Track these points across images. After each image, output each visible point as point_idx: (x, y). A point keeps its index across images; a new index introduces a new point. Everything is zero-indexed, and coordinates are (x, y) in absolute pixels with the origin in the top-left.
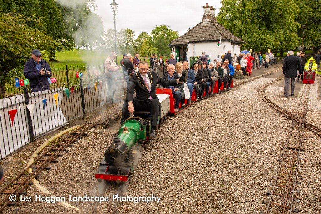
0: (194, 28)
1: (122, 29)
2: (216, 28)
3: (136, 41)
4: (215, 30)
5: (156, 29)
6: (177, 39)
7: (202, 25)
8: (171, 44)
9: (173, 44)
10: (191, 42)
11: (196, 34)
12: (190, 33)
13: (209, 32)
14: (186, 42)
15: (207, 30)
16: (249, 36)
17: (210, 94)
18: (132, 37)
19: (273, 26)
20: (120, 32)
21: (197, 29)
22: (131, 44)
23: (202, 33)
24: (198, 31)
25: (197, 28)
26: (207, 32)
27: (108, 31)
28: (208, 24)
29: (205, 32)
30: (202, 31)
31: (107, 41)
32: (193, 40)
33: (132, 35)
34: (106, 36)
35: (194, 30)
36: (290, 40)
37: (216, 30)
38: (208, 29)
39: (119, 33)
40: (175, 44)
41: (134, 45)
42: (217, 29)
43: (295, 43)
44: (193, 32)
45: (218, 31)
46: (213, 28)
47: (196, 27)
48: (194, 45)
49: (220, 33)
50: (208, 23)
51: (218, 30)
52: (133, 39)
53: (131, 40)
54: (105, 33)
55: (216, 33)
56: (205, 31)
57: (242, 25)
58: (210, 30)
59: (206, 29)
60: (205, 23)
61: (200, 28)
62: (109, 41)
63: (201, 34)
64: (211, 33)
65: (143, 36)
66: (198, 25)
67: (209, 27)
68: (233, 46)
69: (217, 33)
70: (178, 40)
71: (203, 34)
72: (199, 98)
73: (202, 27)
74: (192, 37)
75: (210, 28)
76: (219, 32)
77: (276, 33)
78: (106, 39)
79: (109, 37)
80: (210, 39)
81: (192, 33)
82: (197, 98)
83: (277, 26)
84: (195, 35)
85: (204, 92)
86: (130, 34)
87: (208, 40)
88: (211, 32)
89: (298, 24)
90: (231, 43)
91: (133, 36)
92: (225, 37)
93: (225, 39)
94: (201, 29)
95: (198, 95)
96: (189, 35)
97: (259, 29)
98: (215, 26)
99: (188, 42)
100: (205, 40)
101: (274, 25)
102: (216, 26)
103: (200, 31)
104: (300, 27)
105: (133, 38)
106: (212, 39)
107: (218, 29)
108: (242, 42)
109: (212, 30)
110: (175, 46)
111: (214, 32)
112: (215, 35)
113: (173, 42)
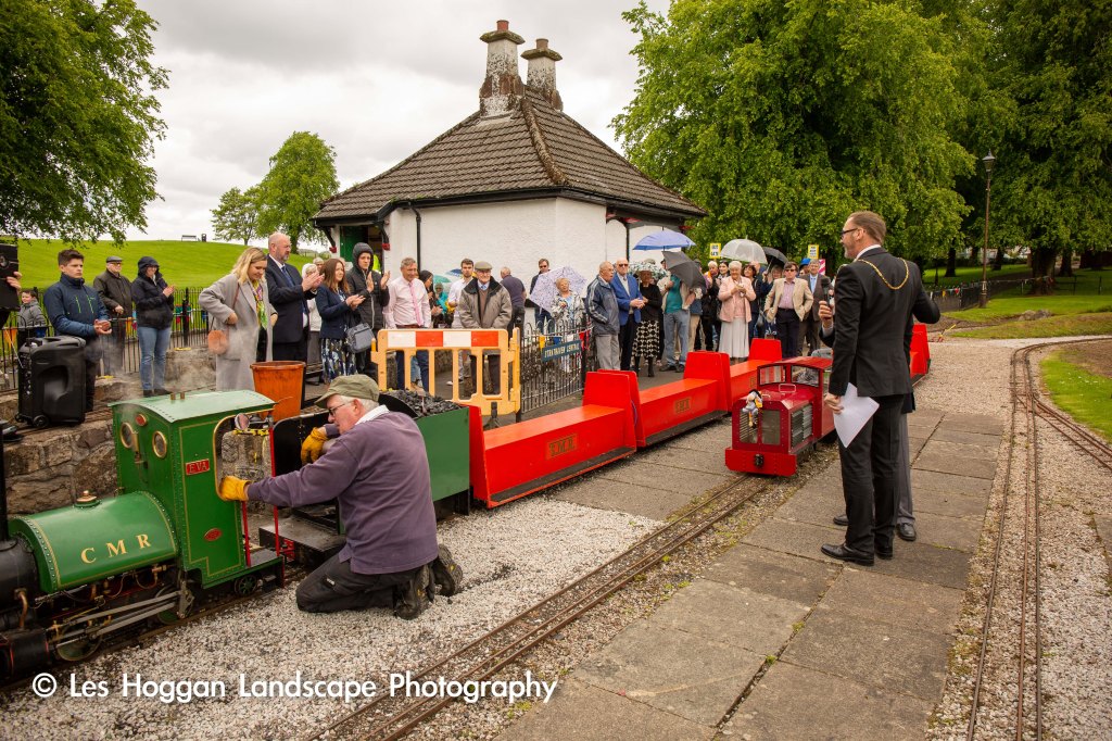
0: (442, 138)
2: (531, 134)
4: (521, 143)
6: (355, 190)
7: (482, 124)
8: (316, 216)
10: (400, 205)
13: (494, 154)
15: (490, 148)
16: (752, 191)
19: (857, 154)
21: (449, 146)
23: (464, 159)
24: (451, 153)
25: (455, 138)
26: (484, 156)
28: (501, 121)
29: (479, 157)
30: (470, 151)
32: (408, 196)
36: (927, 213)
37: (528, 142)
38: (496, 139)
40: (337, 214)
42: (532, 138)
43: (945, 224)
44: (432, 155)
45: (531, 150)
46: (516, 136)
47: (450, 133)
48: (419, 221)
49: (539, 159)
50: (503, 113)
51: (534, 144)
55: (520, 159)
56: (481, 149)
57: (722, 144)
58: (501, 146)
59: (487, 141)
60: (491, 113)
61: (464, 137)
63: (458, 166)
64: (500, 161)
66: (460, 126)
67: (502, 132)
68: (627, 226)
69: (526, 157)
70: (353, 195)
71: (467, 165)
73: (476, 136)
74: (414, 183)
75: (506, 138)
76: (537, 153)
77: (866, 182)
81: (425, 163)
83: (872, 154)
84: (432, 169)
88: (504, 153)
89: (961, 152)
90: (603, 211)
92: (551, 175)
93: (546, 183)
94: (466, 144)
97: (798, 166)
99: (386, 204)
101: (864, 151)
102: (534, 125)
103: (461, 152)
104: (971, 165)
108: (688, 213)
109: (511, 145)
110: (338, 226)
111: (515, 152)
112: (513, 166)
113: (330, 208)
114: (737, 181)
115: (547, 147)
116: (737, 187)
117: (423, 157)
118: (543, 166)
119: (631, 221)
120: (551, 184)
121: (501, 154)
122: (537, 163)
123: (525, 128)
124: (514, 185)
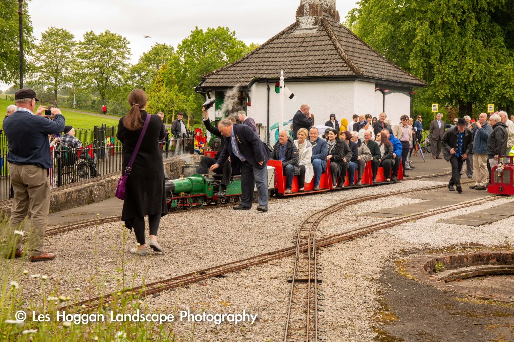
0: (272, 40)
1: (89, 31)
2: (333, 42)
3: (136, 70)
4: (328, 47)
5: (193, 36)
6: (222, 70)
7: (297, 32)
8: (203, 85)
9: (207, 85)
10: (258, 81)
11: (277, 59)
12: (261, 55)
13: (312, 53)
14: (247, 80)
15: (308, 49)
17: (356, 184)
18: (124, 57)
20: (83, 40)
21: (279, 45)
22: (120, 81)
23: (292, 54)
24: (282, 50)
25: (282, 40)
26: (305, 54)
27: (44, 37)
28: (310, 31)
29: (301, 54)
30: (294, 50)
31: (41, 67)
32: (264, 76)
33: (123, 53)
34: (38, 51)
35: (271, 46)
37: (332, 47)
38: (311, 44)
39: (80, 43)
40: (213, 85)
41: (130, 82)
42: (335, 45)
44: (269, 50)
45: (335, 52)
46: (324, 43)
47: (277, 37)
48: (269, 90)
49: (342, 58)
50: (312, 26)
51: (337, 49)
52: (124, 65)
53: (121, 68)
54: (36, 43)
55: (330, 57)
56: (302, 49)
58: (314, 48)
59: (304, 44)
60: (303, 26)
61: (287, 40)
62: (46, 66)
63: (290, 59)
64: (317, 57)
65: (157, 54)
66: (283, 32)
67: (313, 39)
68: (384, 94)
69: (333, 57)
70: (223, 73)
71: (296, 59)
72: (338, 186)
73: (296, 40)
74: (264, 68)
75: (317, 43)
76: (340, 54)
78: (38, 59)
79: (47, 53)
80: (311, 74)
81: (266, 55)
82: (334, 185)
84: (273, 59)
85: (346, 178)
86: (115, 48)
87: (305, 75)
88: (318, 53)
90: (374, 86)
91: (126, 55)
92: (353, 69)
93: (351, 73)
94: (290, 45)
95: (335, 179)
96: (257, 60)
98: (331, 37)
99: (251, 80)
100: (297, 75)
102: (334, 37)
103: (288, 50)
105: (126, 62)
106: (318, 74)
107: (338, 45)
108: (415, 85)
109: (321, 48)
110: (214, 92)
111: (326, 52)
112: (327, 62)
113: (210, 80)
114: (441, 58)
115: (345, 50)
116: (441, 62)
117: (263, 51)
118: (346, 62)
119: (386, 91)
120: (354, 74)
121: (316, 53)
122: (341, 61)
123: (327, 38)
124: (332, 74)
